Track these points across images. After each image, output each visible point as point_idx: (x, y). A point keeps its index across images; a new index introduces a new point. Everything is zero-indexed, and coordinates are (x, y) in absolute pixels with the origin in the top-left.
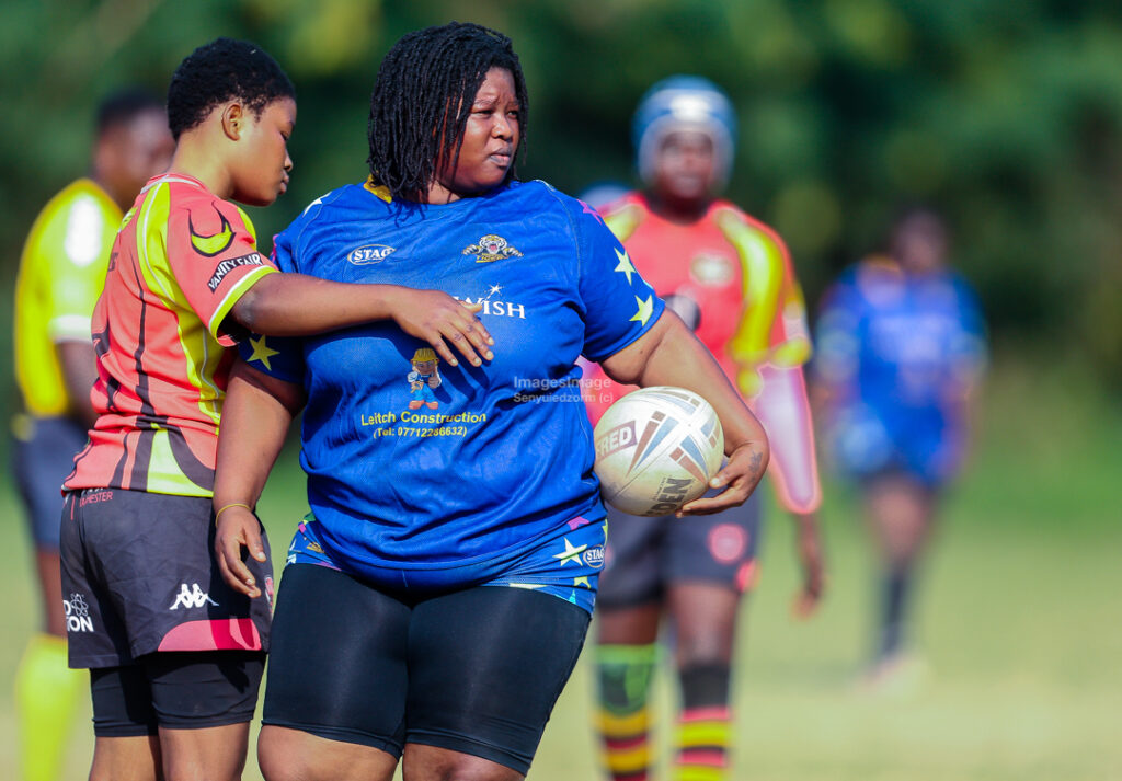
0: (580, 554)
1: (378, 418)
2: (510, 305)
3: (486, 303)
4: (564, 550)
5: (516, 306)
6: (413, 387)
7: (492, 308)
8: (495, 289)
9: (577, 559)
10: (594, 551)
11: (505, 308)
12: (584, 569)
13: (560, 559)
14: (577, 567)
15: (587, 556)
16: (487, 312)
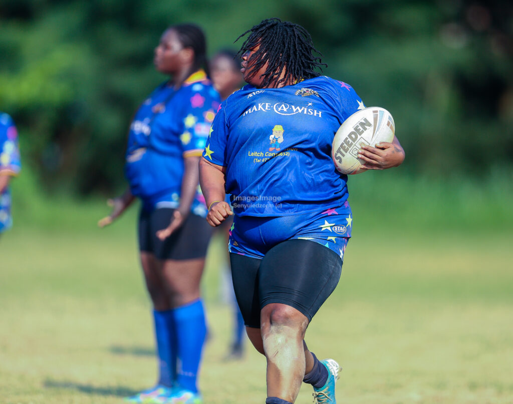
0: (331, 227)
1: (256, 154)
2: (315, 111)
3: (306, 109)
4: (324, 224)
5: (318, 112)
6: (271, 142)
7: (307, 111)
8: (310, 104)
9: (329, 229)
10: (339, 227)
11: (313, 112)
12: (333, 234)
13: (322, 228)
14: (329, 232)
15: (334, 228)
16: (305, 112)
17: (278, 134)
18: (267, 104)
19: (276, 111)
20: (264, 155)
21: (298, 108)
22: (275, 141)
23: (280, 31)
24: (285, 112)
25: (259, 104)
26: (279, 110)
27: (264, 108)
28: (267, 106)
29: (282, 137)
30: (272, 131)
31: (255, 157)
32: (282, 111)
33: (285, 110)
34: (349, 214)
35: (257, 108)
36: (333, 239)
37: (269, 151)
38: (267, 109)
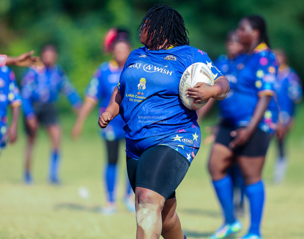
0: (181, 139)
2: (168, 71)
3: (162, 69)
4: (176, 137)
5: (170, 72)
6: (139, 88)
7: (163, 71)
8: (166, 66)
9: (179, 140)
10: (187, 140)
12: (182, 143)
13: (174, 139)
14: (179, 142)
15: (183, 140)
16: (161, 72)
17: (142, 83)
18: (140, 64)
19: (144, 69)
20: (135, 96)
21: (158, 68)
22: (141, 88)
23: (163, 12)
24: (149, 71)
25: (136, 64)
26: (146, 69)
27: (138, 66)
28: (140, 65)
29: (145, 86)
30: (139, 82)
31: (130, 97)
32: (148, 70)
33: (150, 69)
34: (195, 133)
35: (135, 66)
36: (182, 146)
37: (137, 94)
38: (139, 67)
